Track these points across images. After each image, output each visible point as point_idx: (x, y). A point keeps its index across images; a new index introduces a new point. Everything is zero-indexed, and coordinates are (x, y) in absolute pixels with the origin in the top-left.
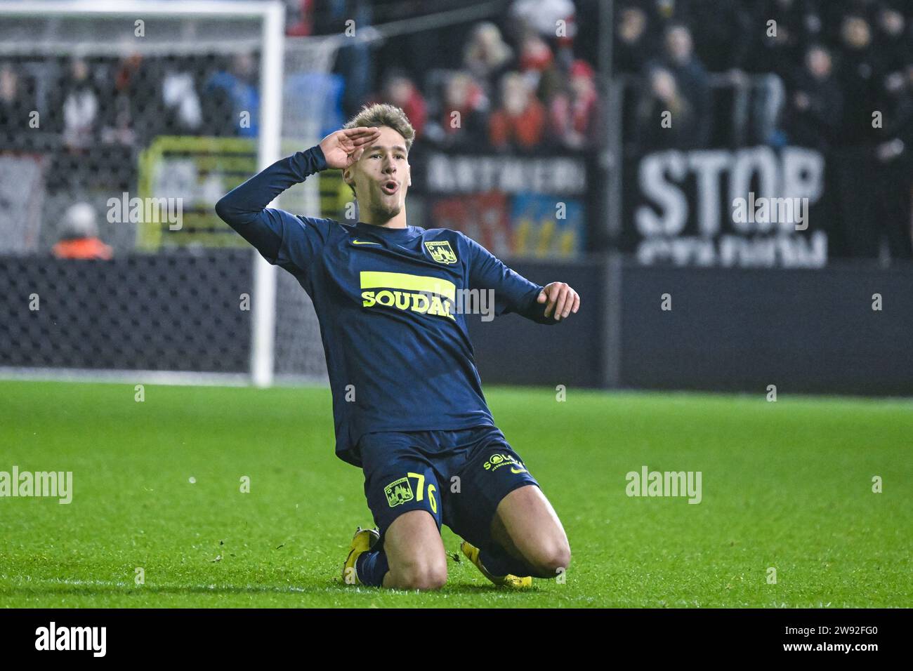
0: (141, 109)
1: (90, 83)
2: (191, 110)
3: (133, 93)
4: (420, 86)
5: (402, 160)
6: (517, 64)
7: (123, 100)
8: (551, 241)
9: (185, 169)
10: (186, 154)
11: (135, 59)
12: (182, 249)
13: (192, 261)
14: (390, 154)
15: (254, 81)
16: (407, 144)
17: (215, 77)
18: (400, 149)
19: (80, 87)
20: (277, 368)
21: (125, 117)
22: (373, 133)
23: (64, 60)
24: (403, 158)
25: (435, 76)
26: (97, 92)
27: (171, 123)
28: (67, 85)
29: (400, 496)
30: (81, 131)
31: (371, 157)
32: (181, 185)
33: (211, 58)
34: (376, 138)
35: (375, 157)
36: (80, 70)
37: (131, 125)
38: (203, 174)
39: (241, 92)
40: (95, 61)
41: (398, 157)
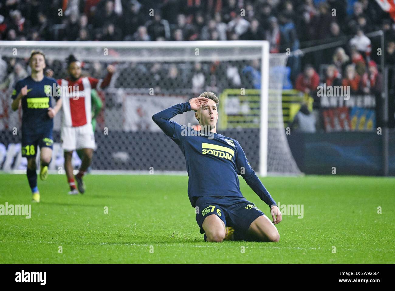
0: (220, 79)
1: (202, 71)
2: (237, 80)
3: (217, 74)
4: (317, 70)
5: (215, 110)
6: (350, 62)
7: (214, 77)
8: (364, 124)
9: (235, 100)
10: (235, 95)
11: (217, 62)
12: (235, 129)
13: (238, 133)
14: (211, 108)
15: (259, 69)
16: (217, 105)
17: (246, 68)
18: (214, 107)
19: (198, 72)
20: (268, 170)
21: (214, 82)
22: (207, 100)
23: (192, 63)
24: (215, 109)
25: (323, 67)
26: (204, 74)
27: (230, 84)
28: (194, 71)
29: (206, 212)
30: (199, 88)
31: (205, 109)
32: (234, 106)
33: (244, 61)
34: (208, 101)
35: (206, 109)
36: (198, 66)
37: (216, 85)
38: (242, 102)
39: (255, 73)
40: (203, 63)
41: (214, 109)
